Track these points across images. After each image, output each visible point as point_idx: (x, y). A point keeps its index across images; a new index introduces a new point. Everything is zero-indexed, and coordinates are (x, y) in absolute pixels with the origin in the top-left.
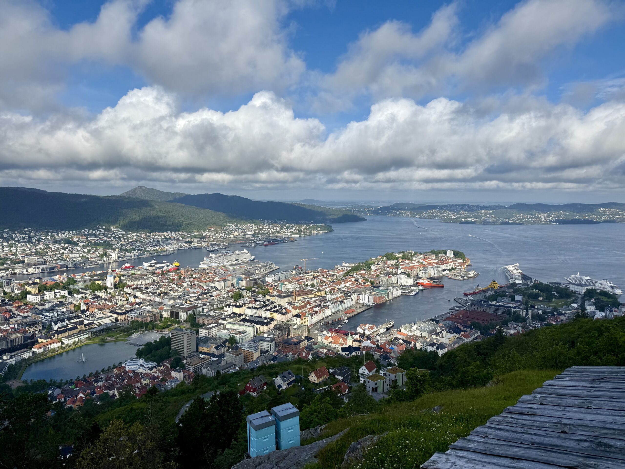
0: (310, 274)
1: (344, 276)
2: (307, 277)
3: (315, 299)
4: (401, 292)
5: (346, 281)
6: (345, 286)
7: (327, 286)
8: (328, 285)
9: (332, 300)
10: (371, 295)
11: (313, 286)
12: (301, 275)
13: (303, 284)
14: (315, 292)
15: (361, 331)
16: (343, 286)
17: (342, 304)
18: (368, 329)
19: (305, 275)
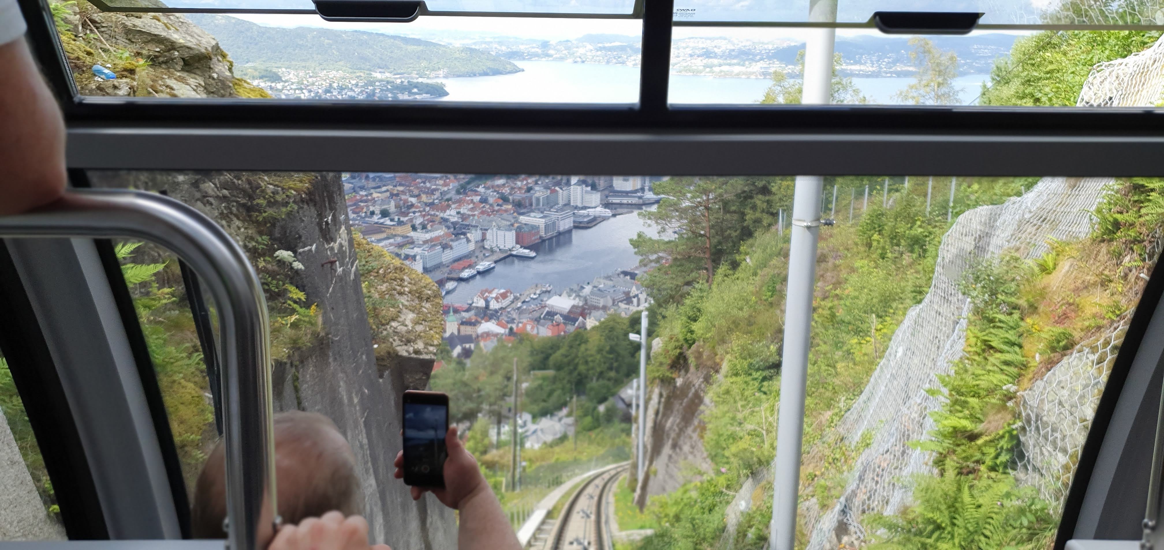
0: (384, 189)
1: (458, 192)
2: (375, 195)
3: (387, 242)
4: (574, 222)
5: (460, 202)
6: (458, 213)
7: (417, 214)
8: (420, 211)
9: (426, 242)
10: (511, 230)
11: (385, 214)
12: (363, 193)
13: (365, 210)
14: (389, 227)
15: (482, 303)
16: (453, 212)
17: (448, 251)
18: (497, 299)
19: (372, 191)
